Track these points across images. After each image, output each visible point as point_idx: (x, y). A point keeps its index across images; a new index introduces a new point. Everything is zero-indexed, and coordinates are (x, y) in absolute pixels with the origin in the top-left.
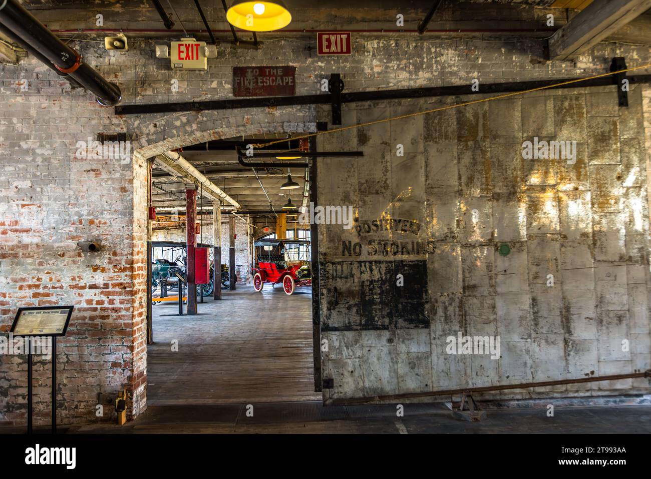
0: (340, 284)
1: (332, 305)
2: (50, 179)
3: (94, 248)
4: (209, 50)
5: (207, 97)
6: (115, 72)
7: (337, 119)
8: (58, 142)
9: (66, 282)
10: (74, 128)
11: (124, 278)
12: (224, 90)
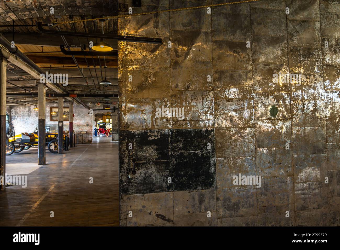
0: (115, 129)
1: (114, 131)
2: (83, 118)
3: (88, 125)
4: (101, 104)
5: (100, 109)
6: (90, 106)
7: (114, 111)
8: (84, 114)
9: (85, 129)
10: (86, 112)
11: (91, 128)
12: (102, 108)
